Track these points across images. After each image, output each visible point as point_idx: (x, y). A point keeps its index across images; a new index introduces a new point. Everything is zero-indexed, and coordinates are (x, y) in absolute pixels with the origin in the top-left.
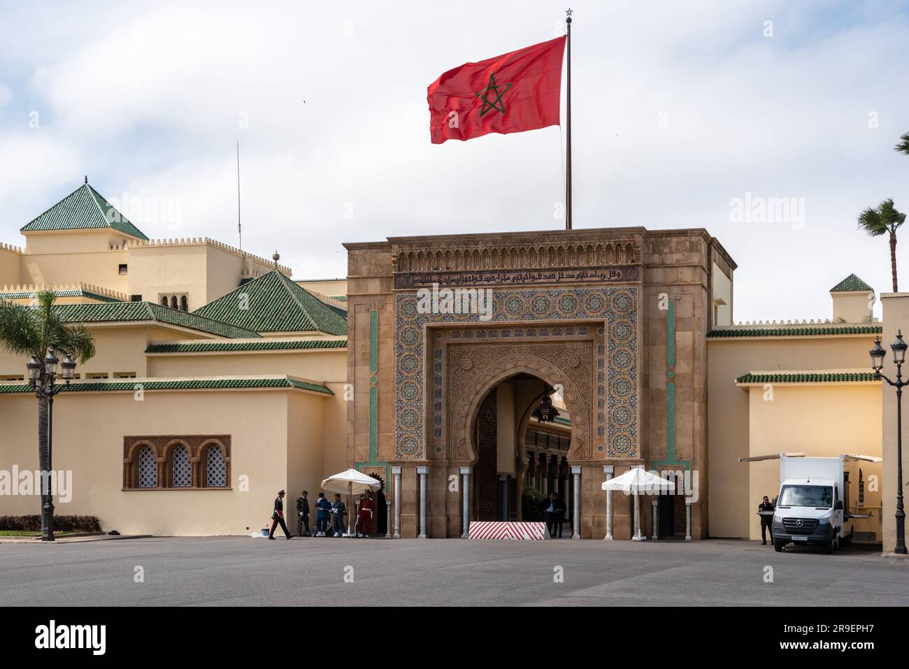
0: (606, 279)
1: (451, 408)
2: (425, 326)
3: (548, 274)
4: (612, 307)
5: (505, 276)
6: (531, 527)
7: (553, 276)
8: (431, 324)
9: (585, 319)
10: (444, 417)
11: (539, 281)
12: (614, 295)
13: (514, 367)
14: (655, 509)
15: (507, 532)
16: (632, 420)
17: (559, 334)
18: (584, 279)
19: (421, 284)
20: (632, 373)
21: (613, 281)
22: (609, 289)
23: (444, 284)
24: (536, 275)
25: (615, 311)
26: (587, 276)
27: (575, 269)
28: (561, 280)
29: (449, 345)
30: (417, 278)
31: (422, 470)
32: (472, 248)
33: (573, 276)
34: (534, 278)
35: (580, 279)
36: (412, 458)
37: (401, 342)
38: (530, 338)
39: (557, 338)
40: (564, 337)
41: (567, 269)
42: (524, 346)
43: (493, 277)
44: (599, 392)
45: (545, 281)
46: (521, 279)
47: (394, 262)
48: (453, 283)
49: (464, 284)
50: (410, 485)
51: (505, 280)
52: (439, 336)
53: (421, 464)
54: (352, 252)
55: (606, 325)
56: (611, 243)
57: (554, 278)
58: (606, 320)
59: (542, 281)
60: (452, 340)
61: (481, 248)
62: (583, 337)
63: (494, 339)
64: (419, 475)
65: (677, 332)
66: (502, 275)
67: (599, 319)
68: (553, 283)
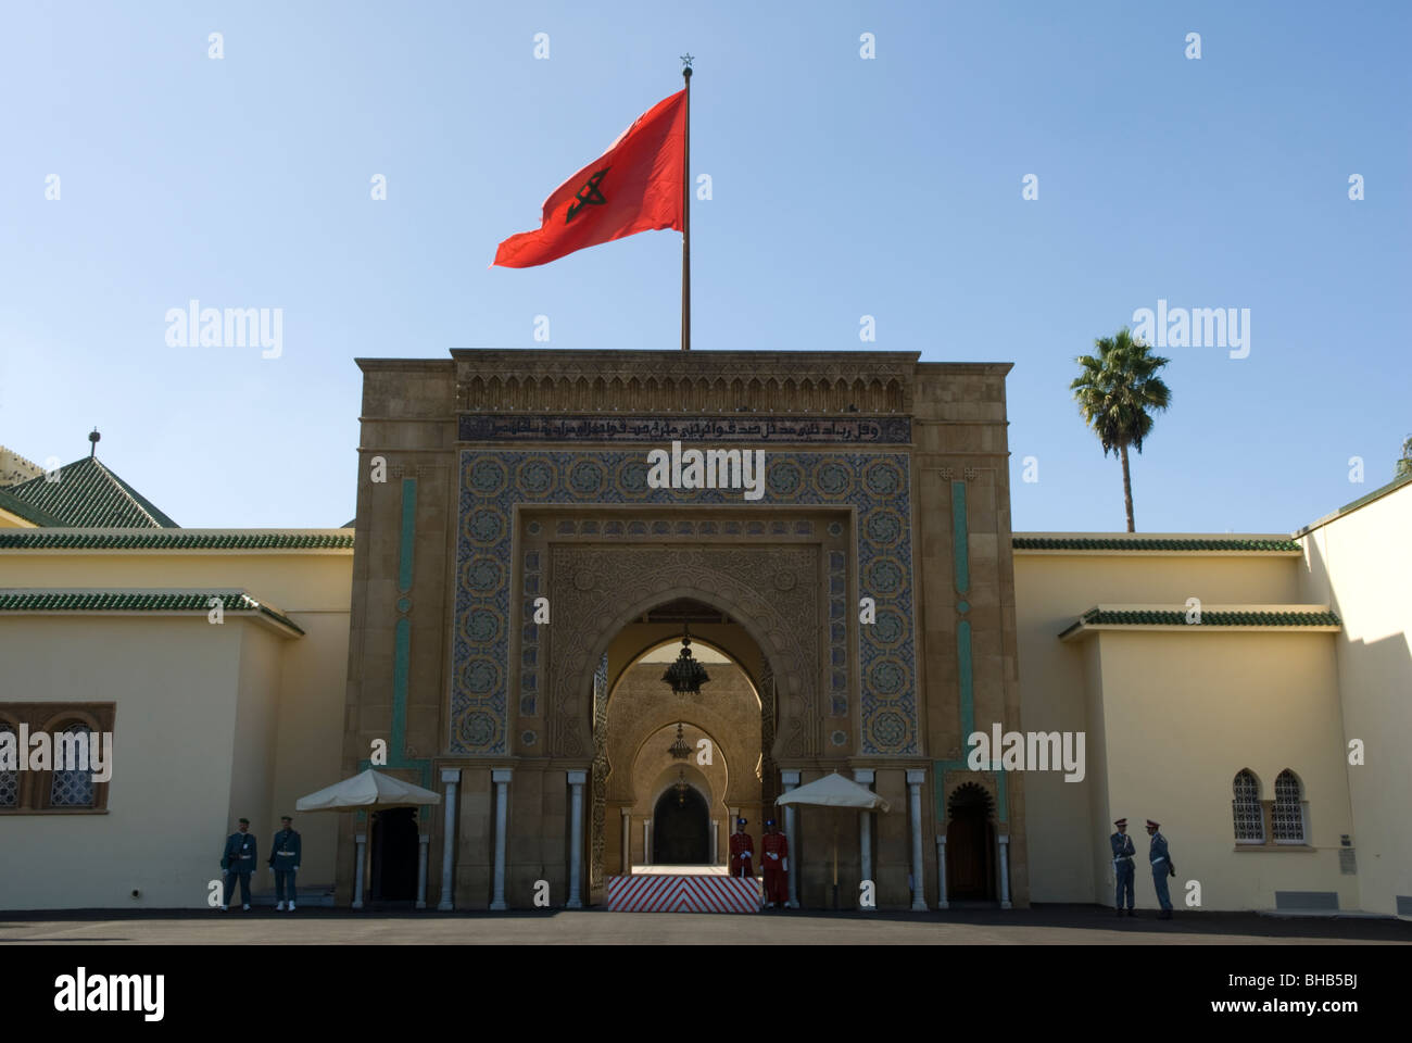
0: (852, 437)
1: (552, 661)
2: (515, 507)
3: (747, 425)
4: (864, 486)
5: (668, 425)
6: (748, 886)
7: (758, 429)
8: (528, 505)
9: (816, 506)
10: (540, 676)
11: (730, 437)
12: (868, 466)
13: (674, 588)
14: (942, 850)
15: (684, 896)
16: (907, 686)
17: (760, 532)
18: (813, 437)
19: (510, 434)
20: (903, 601)
21: (866, 441)
22: (858, 455)
23: (554, 435)
24: (725, 425)
25: (870, 493)
26: (818, 433)
27: (795, 419)
28: (771, 437)
29: (551, 545)
30: (500, 423)
31: (503, 776)
32: (609, 374)
33: (792, 431)
34: (721, 431)
35: (805, 436)
36: (483, 751)
37: (468, 536)
38: (705, 538)
39: (755, 538)
40: (768, 537)
41: (782, 419)
42: (691, 550)
43: (647, 426)
44: (834, 635)
45: (742, 436)
46: (698, 432)
47: (460, 392)
48: (572, 435)
49: (592, 436)
50: (476, 803)
51: (668, 432)
52: (535, 528)
53: (501, 763)
54: (371, 374)
55: (855, 518)
56: (862, 378)
57: (759, 432)
58: (855, 510)
59: (736, 436)
60: (558, 537)
61: (625, 375)
62: (804, 538)
63: (640, 537)
64: (495, 786)
65: (971, 535)
66: (662, 424)
67: (842, 506)
68: (756, 440)
